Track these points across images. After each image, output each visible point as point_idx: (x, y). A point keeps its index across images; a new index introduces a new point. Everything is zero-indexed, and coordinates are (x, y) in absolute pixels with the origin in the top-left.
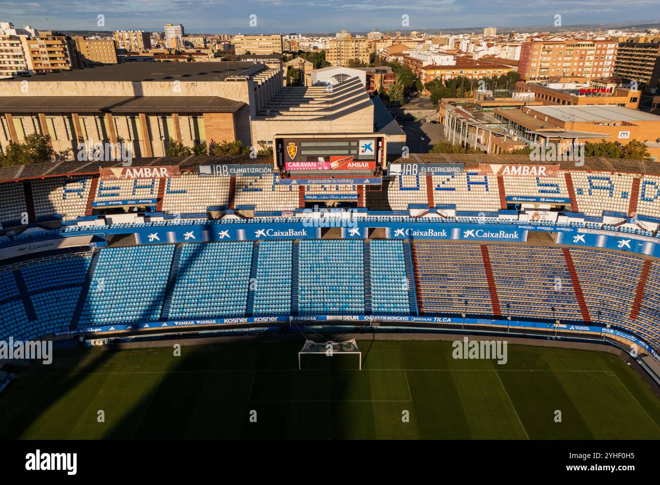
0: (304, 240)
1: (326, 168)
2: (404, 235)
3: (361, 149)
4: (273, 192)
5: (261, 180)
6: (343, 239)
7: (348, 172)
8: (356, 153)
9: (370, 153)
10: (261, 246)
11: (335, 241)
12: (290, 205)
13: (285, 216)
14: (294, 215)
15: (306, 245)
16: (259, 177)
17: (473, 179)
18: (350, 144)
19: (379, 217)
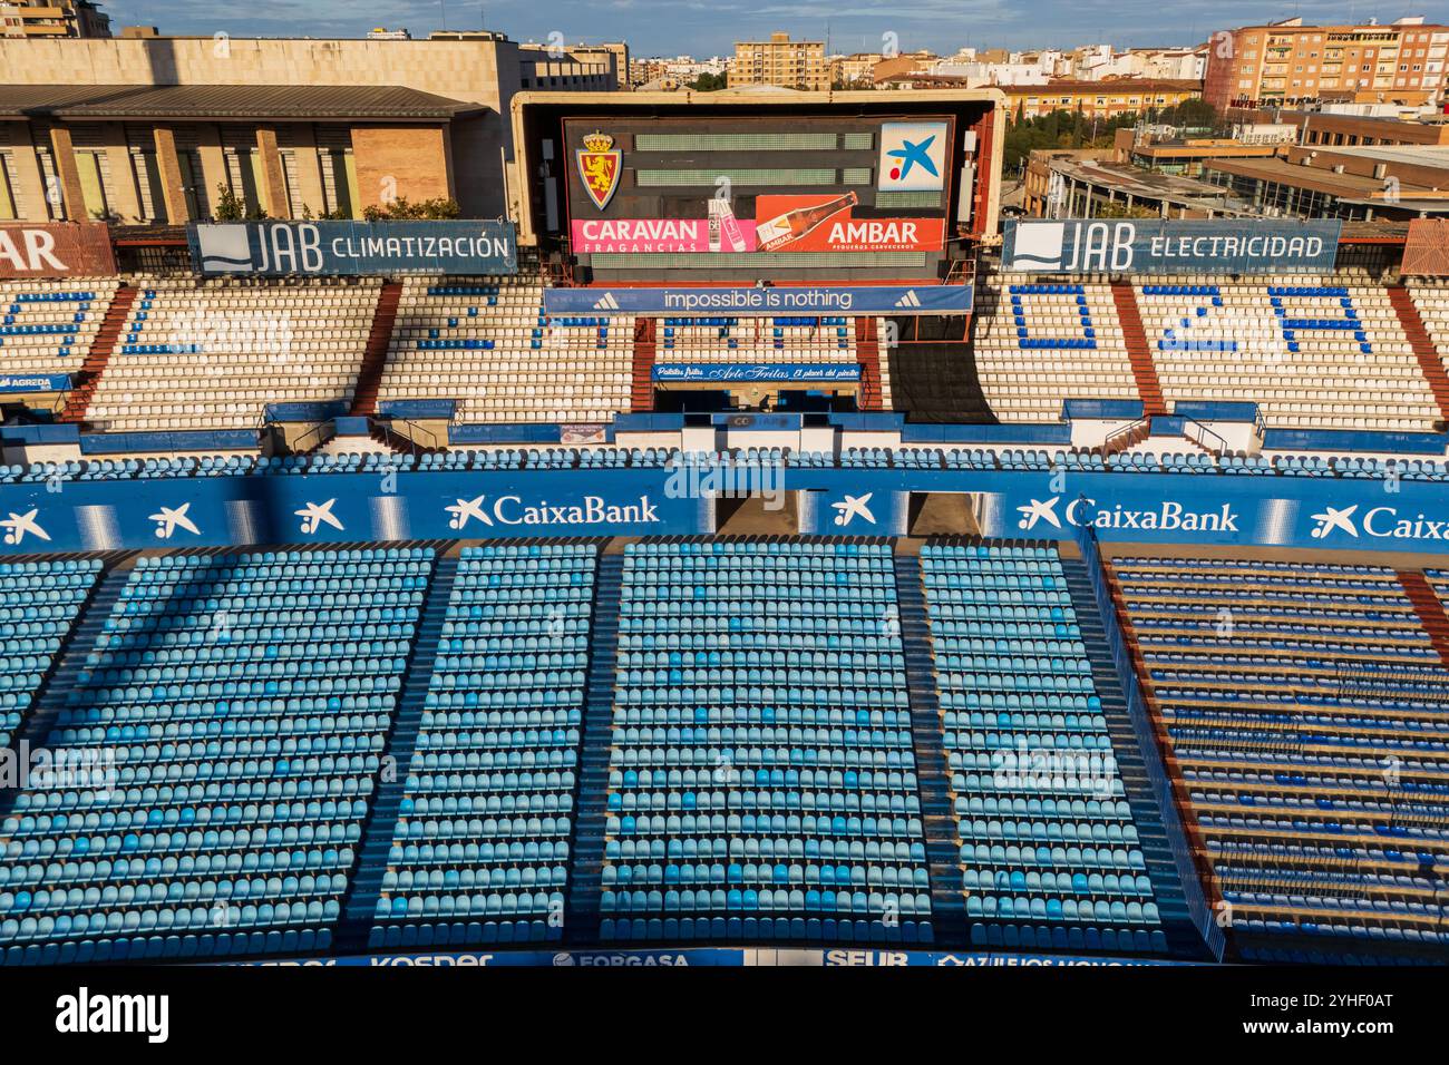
0: (646, 540)
1: (740, 246)
2: (1057, 524)
3: (887, 163)
4: (535, 354)
5: (491, 311)
6: (806, 539)
7: (833, 261)
8: (867, 181)
9: (925, 180)
10: (463, 566)
11: (775, 547)
12: (597, 402)
13: (572, 442)
14: (611, 440)
15: (653, 562)
16: (485, 300)
17: (1298, 309)
18: (840, 142)
19: (947, 449)
